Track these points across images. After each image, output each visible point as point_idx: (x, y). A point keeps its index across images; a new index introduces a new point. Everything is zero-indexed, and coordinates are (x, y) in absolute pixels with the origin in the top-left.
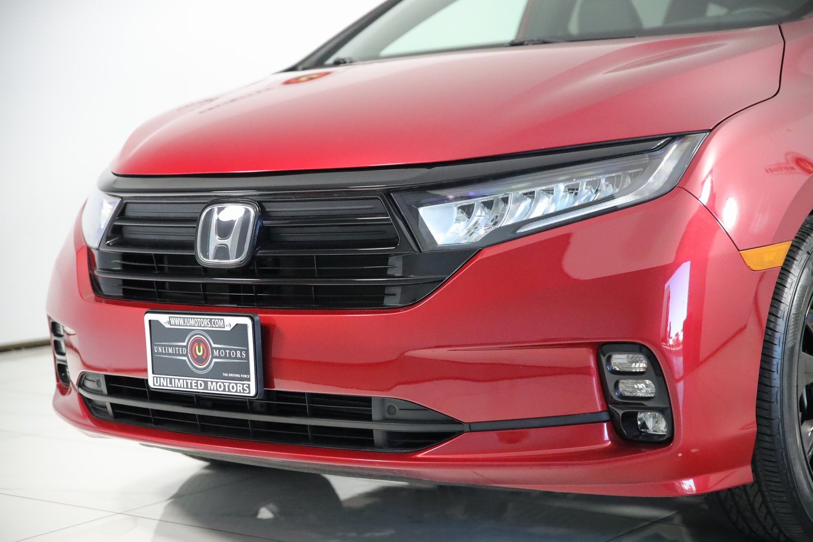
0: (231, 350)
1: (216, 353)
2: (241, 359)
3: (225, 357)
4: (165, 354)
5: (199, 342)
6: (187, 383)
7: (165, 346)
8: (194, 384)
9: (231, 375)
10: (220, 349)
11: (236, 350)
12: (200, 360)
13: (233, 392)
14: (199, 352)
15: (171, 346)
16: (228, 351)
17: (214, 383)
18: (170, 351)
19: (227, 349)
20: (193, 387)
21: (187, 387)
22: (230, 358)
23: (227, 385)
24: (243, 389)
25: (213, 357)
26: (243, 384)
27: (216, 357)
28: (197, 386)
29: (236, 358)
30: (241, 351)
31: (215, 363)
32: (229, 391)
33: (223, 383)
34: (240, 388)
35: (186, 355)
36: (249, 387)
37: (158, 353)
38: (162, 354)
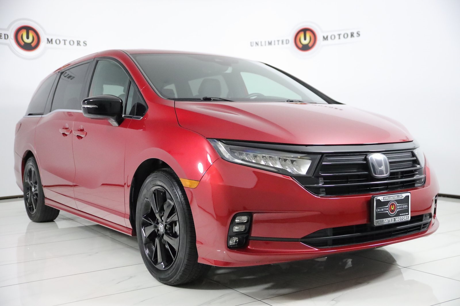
0: (403, 205)
1: (398, 208)
2: (406, 208)
3: (401, 208)
4: (381, 211)
5: (392, 204)
6: (388, 221)
7: (380, 208)
8: (391, 220)
9: (402, 214)
10: (399, 206)
11: (404, 205)
12: (392, 211)
13: (404, 220)
14: (393, 208)
15: (382, 208)
16: (402, 206)
17: (398, 218)
18: (382, 210)
19: (402, 205)
20: (391, 221)
21: (388, 222)
22: (403, 208)
23: (402, 218)
24: (407, 218)
25: (397, 209)
26: (407, 217)
27: (398, 209)
28: (392, 221)
29: (404, 208)
30: (406, 205)
31: (398, 211)
32: (402, 220)
33: (400, 217)
34: (406, 218)
35: (388, 210)
36: (408, 217)
37: (378, 212)
38: (379, 212)
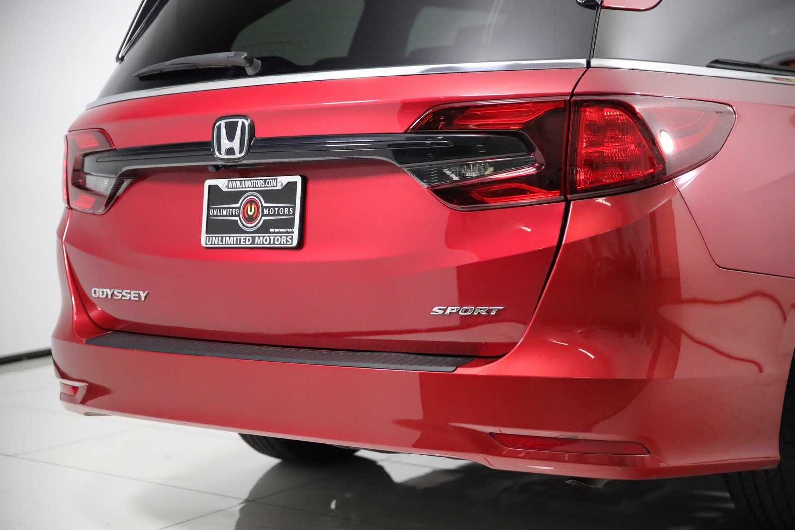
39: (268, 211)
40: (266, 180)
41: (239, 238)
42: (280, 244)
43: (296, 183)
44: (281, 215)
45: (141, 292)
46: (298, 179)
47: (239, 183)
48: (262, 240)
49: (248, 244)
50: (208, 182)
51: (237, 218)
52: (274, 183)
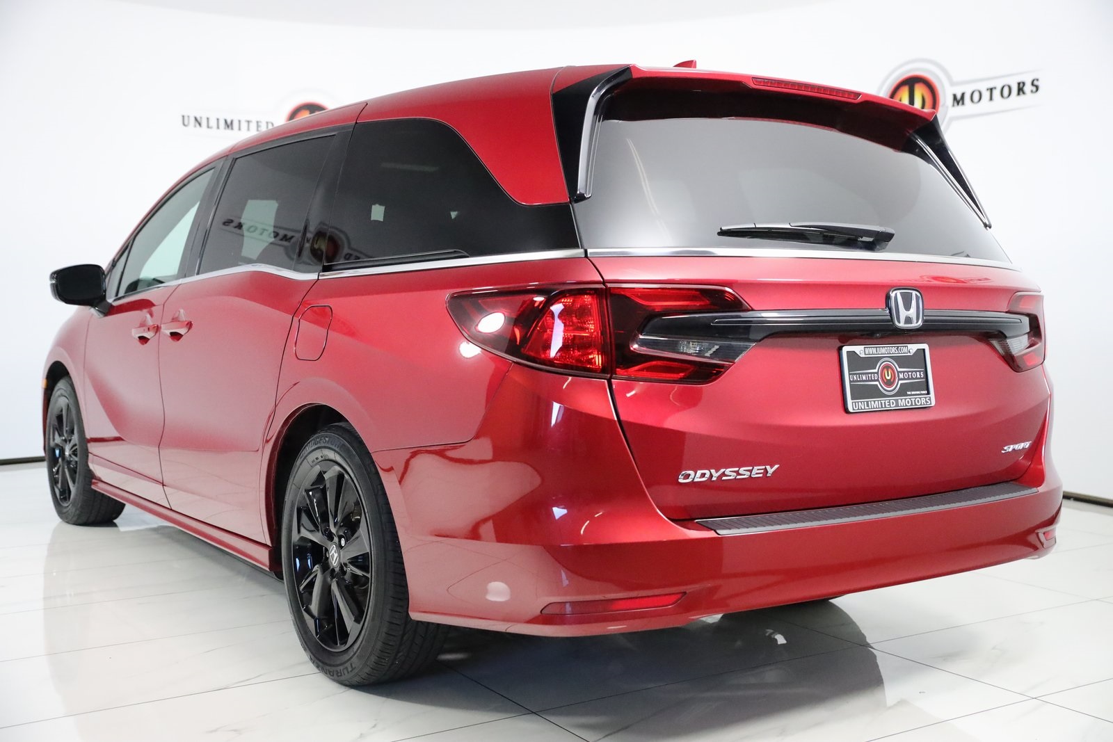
39: (905, 375)
40: (898, 347)
41: (883, 402)
42: (921, 405)
43: (924, 350)
44: (914, 379)
45: (768, 467)
46: (925, 346)
47: (874, 350)
48: (903, 402)
49: (893, 407)
50: (846, 349)
51: (877, 383)
52: (905, 350)
